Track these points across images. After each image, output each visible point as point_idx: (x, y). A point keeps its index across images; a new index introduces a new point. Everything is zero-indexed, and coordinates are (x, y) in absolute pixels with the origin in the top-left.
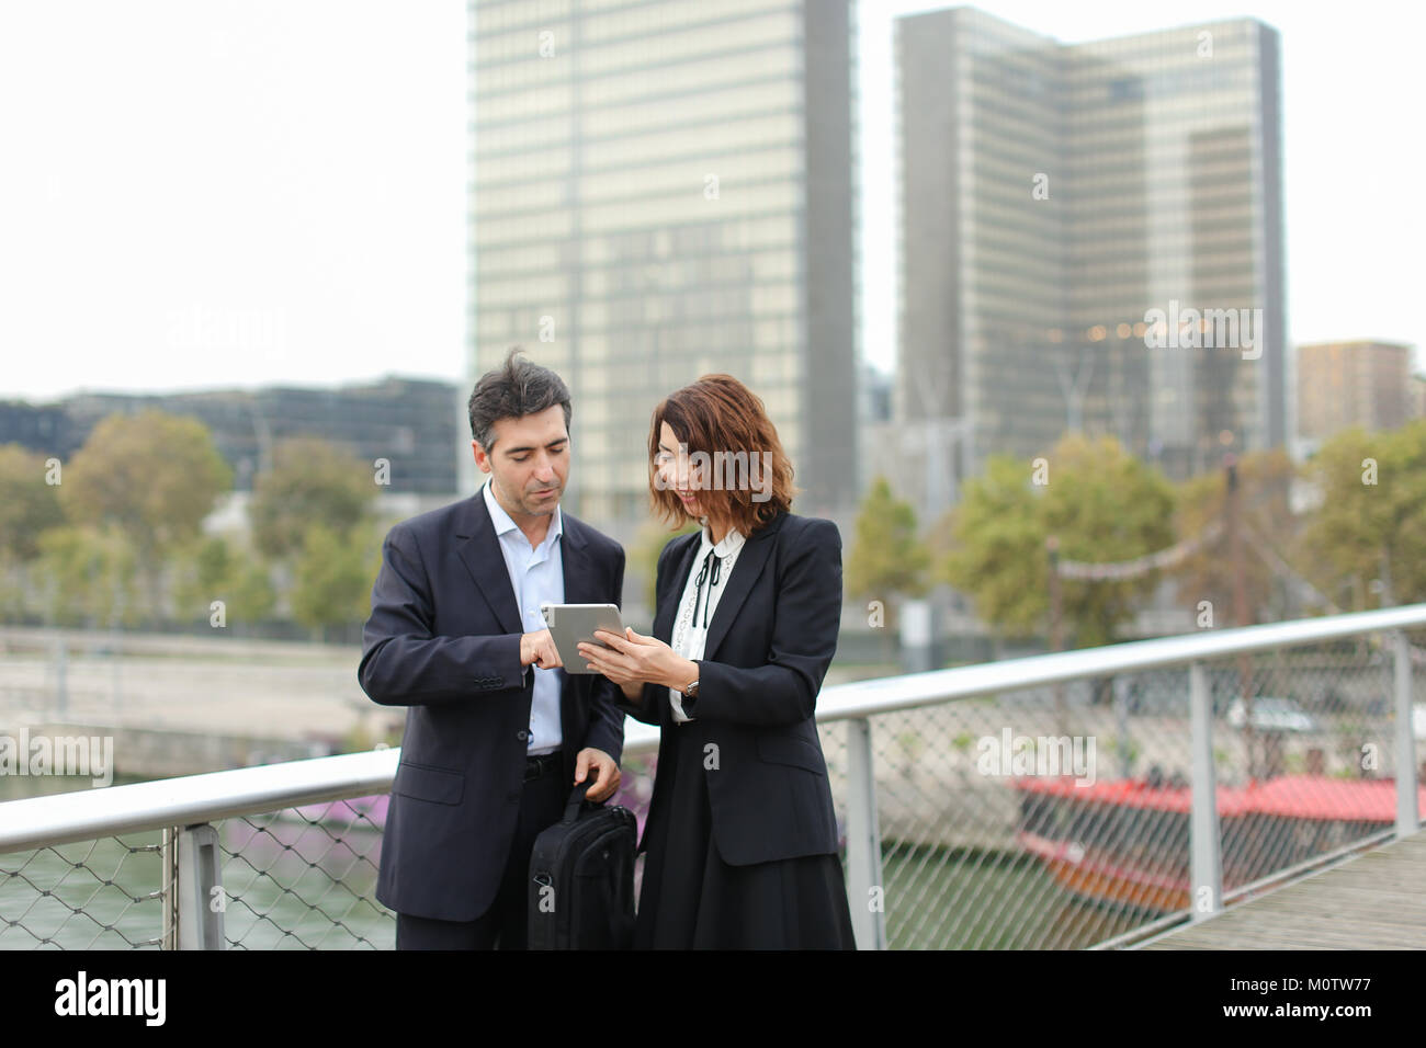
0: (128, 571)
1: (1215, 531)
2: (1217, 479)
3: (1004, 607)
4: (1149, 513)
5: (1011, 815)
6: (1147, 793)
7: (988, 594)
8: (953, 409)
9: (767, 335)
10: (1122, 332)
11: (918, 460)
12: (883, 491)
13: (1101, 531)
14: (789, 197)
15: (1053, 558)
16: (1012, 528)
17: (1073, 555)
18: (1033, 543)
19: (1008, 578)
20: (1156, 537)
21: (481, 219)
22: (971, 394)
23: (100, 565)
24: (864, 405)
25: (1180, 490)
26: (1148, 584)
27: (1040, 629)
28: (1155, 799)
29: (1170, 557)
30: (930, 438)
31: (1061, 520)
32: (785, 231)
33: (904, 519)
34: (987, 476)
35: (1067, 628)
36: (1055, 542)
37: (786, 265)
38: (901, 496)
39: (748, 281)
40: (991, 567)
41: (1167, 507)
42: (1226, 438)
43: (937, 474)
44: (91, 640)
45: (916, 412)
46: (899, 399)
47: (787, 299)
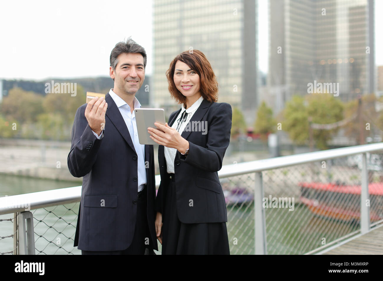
0: (61, 125)
1: (355, 116)
2: (355, 102)
3: (296, 136)
4: (337, 111)
5: (298, 192)
6: (335, 187)
7: (292, 133)
8: (283, 82)
9: (233, 63)
10: (329, 63)
11: (274, 97)
12: (264, 105)
13: (323, 116)
14: (239, 25)
15: (310, 123)
16: (299, 115)
17: (316, 122)
18: (304, 119)
19: (298, 128)
20: (339, 117)
21: (156, 31)
22: (288, 78)
23: (53, 124)
24: (259, 81)
25: (345, 105)
26: (336, 131)
27: (306, 142)
28: (338, 189)
29: (342, 123)
30: (277, 91)
31: (313, 113)
32: (238, 34)
33: (269, 112)
34: (293, 101)
35: (313, 142)
36: (311, 119)
37: (238, 44)
38: (269, 106)
39: (228, 48)
40: (294, 125)
41: (341, 109)
42: (358, 91)
43: (279, 101)
44: (51, 144)
45: (273, 83)
46: (269, 81)
47: (238, 53)
